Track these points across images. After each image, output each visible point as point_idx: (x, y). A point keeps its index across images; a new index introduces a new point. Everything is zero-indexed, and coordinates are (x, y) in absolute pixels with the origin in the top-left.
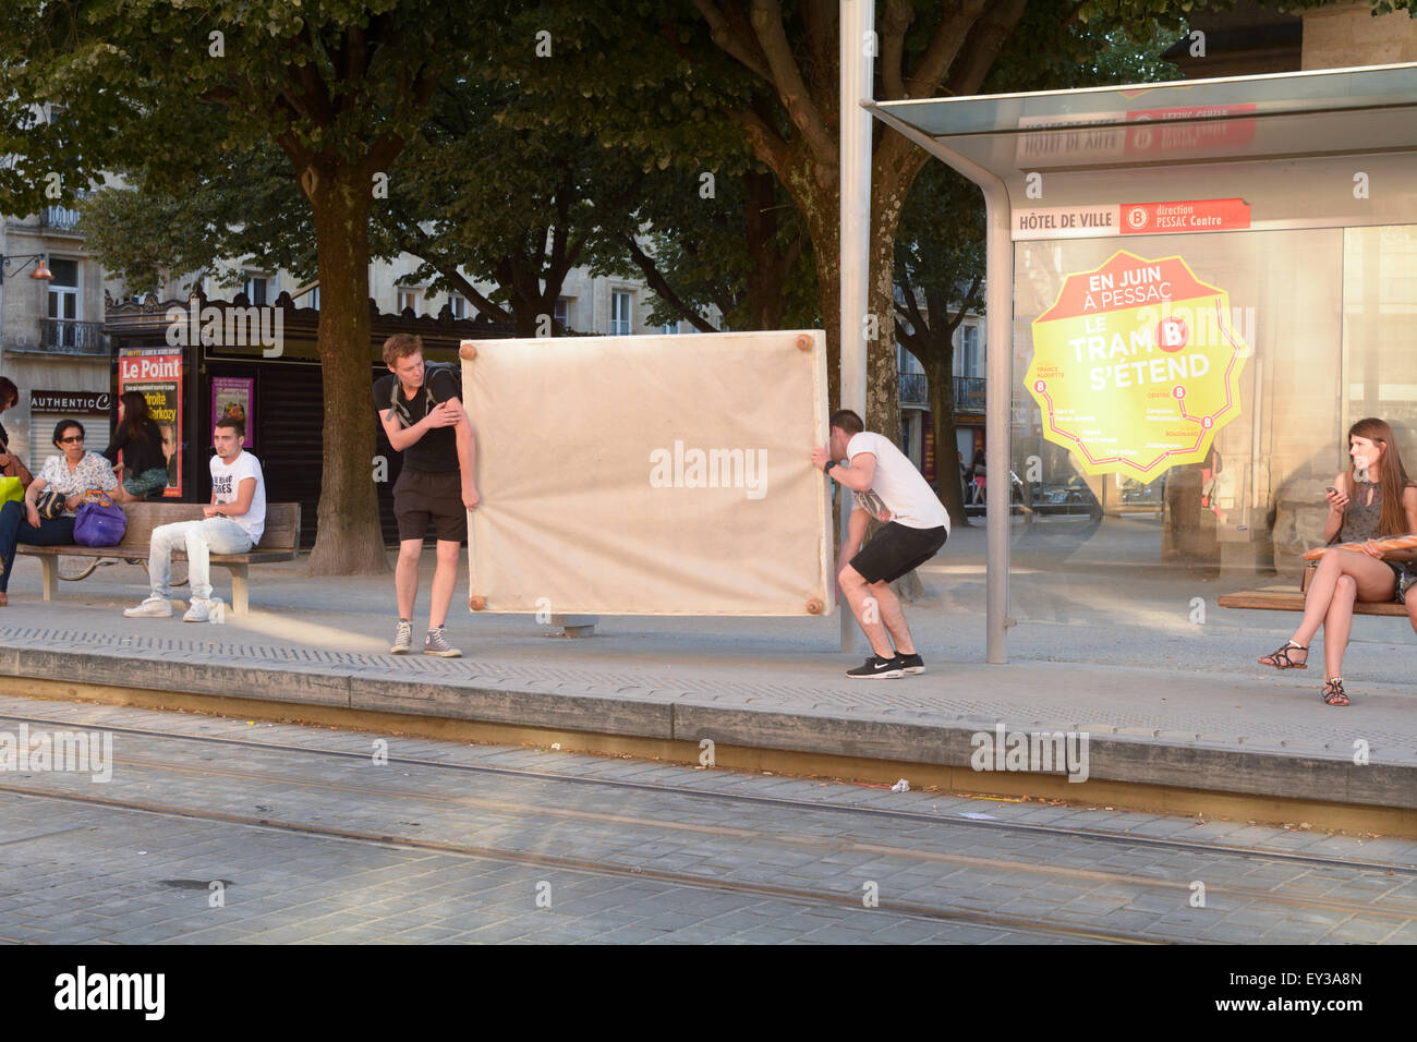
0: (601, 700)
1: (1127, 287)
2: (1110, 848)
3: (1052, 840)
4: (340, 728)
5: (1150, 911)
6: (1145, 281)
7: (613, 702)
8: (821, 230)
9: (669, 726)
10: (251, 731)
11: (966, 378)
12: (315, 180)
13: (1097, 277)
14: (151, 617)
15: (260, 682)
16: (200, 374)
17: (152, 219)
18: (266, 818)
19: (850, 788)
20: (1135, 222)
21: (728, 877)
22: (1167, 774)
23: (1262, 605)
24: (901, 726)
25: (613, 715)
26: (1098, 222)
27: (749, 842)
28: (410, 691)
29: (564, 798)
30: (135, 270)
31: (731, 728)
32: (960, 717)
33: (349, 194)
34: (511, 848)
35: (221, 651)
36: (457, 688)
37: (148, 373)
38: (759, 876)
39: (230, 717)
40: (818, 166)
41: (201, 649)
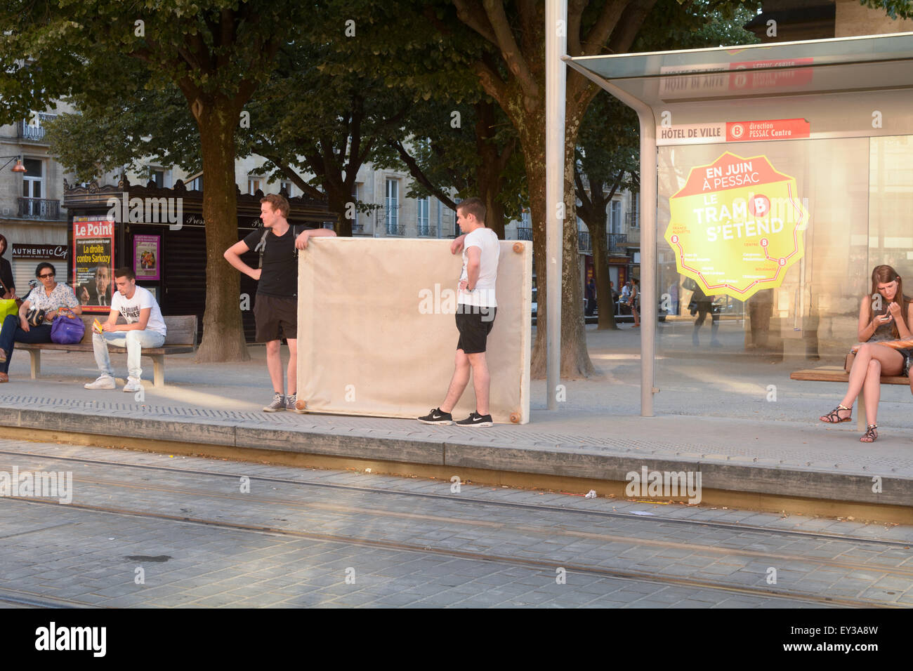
0: (398, 441)
1: (730, 176)
2: (727, 533)
3: (690, 528)
4: (228, 459)
5: (758, 572)
6: (742, 172)
7: (406, 442)
8: (528, 139)
9: (442, 457)
10: (171, 461)
11: (613, 234)
12: (201, 107)
13: (711, 169)
14: (102, 389)
15: (177, 430)
16: (126, 233)
17: (93, 134)
18: (188, 517)
19: (558, 496)
20: (736, 134)
21: (487, 552)
22: (762, 486)
23: (818, 378)
24: (591, 456)
25: (405, 450)
26: (712, 134)
27: (499, 530)
28: (274, 435)
29: (377, 502)
30: (82, 166)
31: (482, 458)
32: (629, 450)
33: (223, 116)
34: (346, 535)
35: (150, 411)
36: (305, 433)
37: (92, 232)
38: (506, 552)
39: (157, 452)
40: (526, 98)
41: (137, 409)
